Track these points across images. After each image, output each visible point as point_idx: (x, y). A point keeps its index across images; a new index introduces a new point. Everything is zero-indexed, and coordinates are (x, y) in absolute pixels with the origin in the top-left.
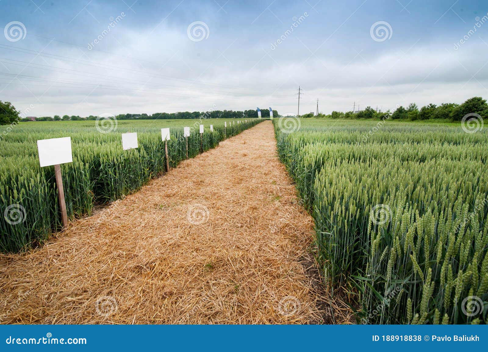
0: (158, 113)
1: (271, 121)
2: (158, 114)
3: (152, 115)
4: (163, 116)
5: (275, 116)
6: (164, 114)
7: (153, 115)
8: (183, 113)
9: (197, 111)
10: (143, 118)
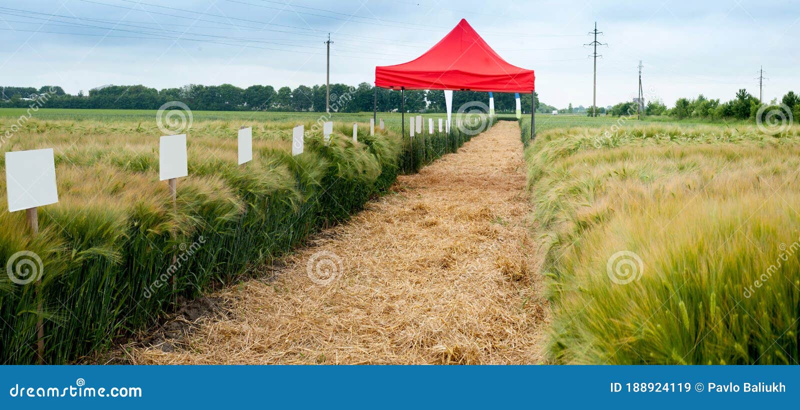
0: (115, 87)
1: (517, 123)
2: (114, 91)
3: (86, 94)
4: (133, 96)
5: (528, 106)
6: (138, 89)
7: (93, 92)
8: (212, 88)
9: (264, 85)
10: (50, 104)
